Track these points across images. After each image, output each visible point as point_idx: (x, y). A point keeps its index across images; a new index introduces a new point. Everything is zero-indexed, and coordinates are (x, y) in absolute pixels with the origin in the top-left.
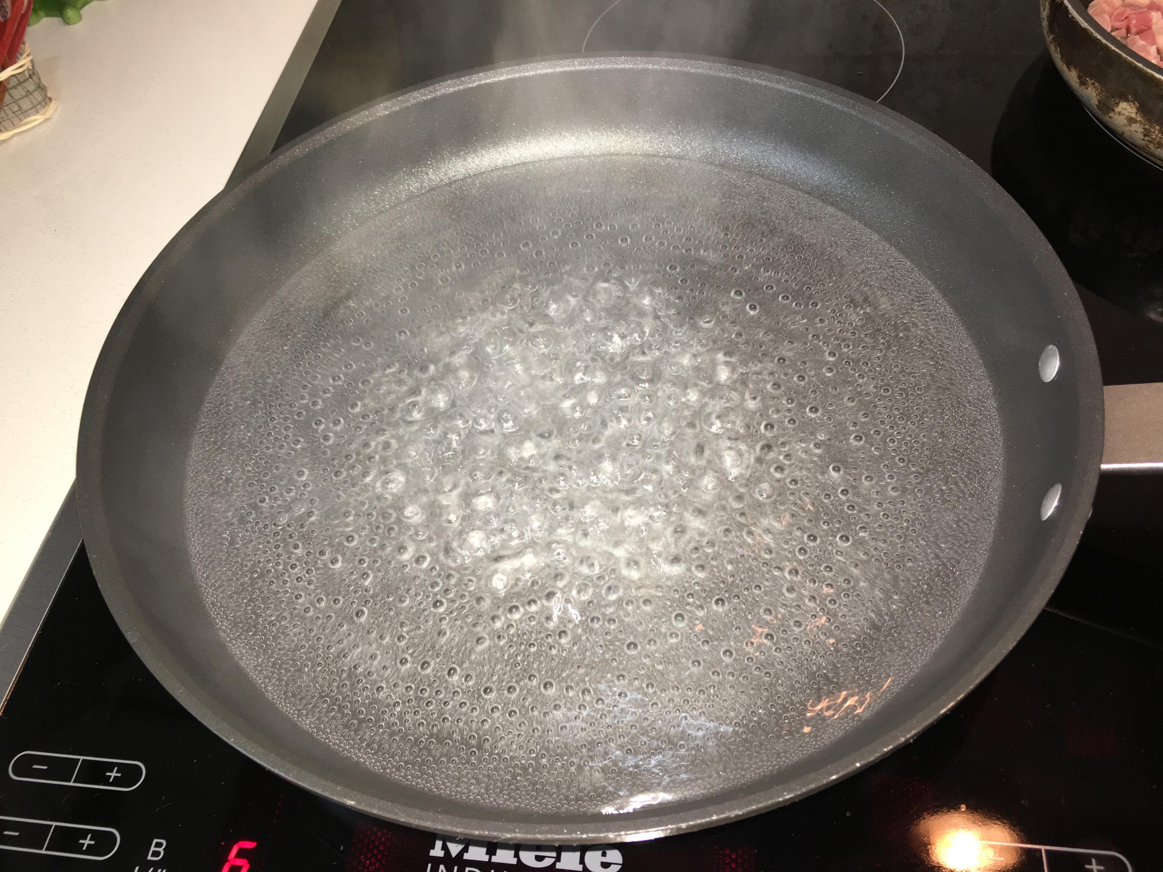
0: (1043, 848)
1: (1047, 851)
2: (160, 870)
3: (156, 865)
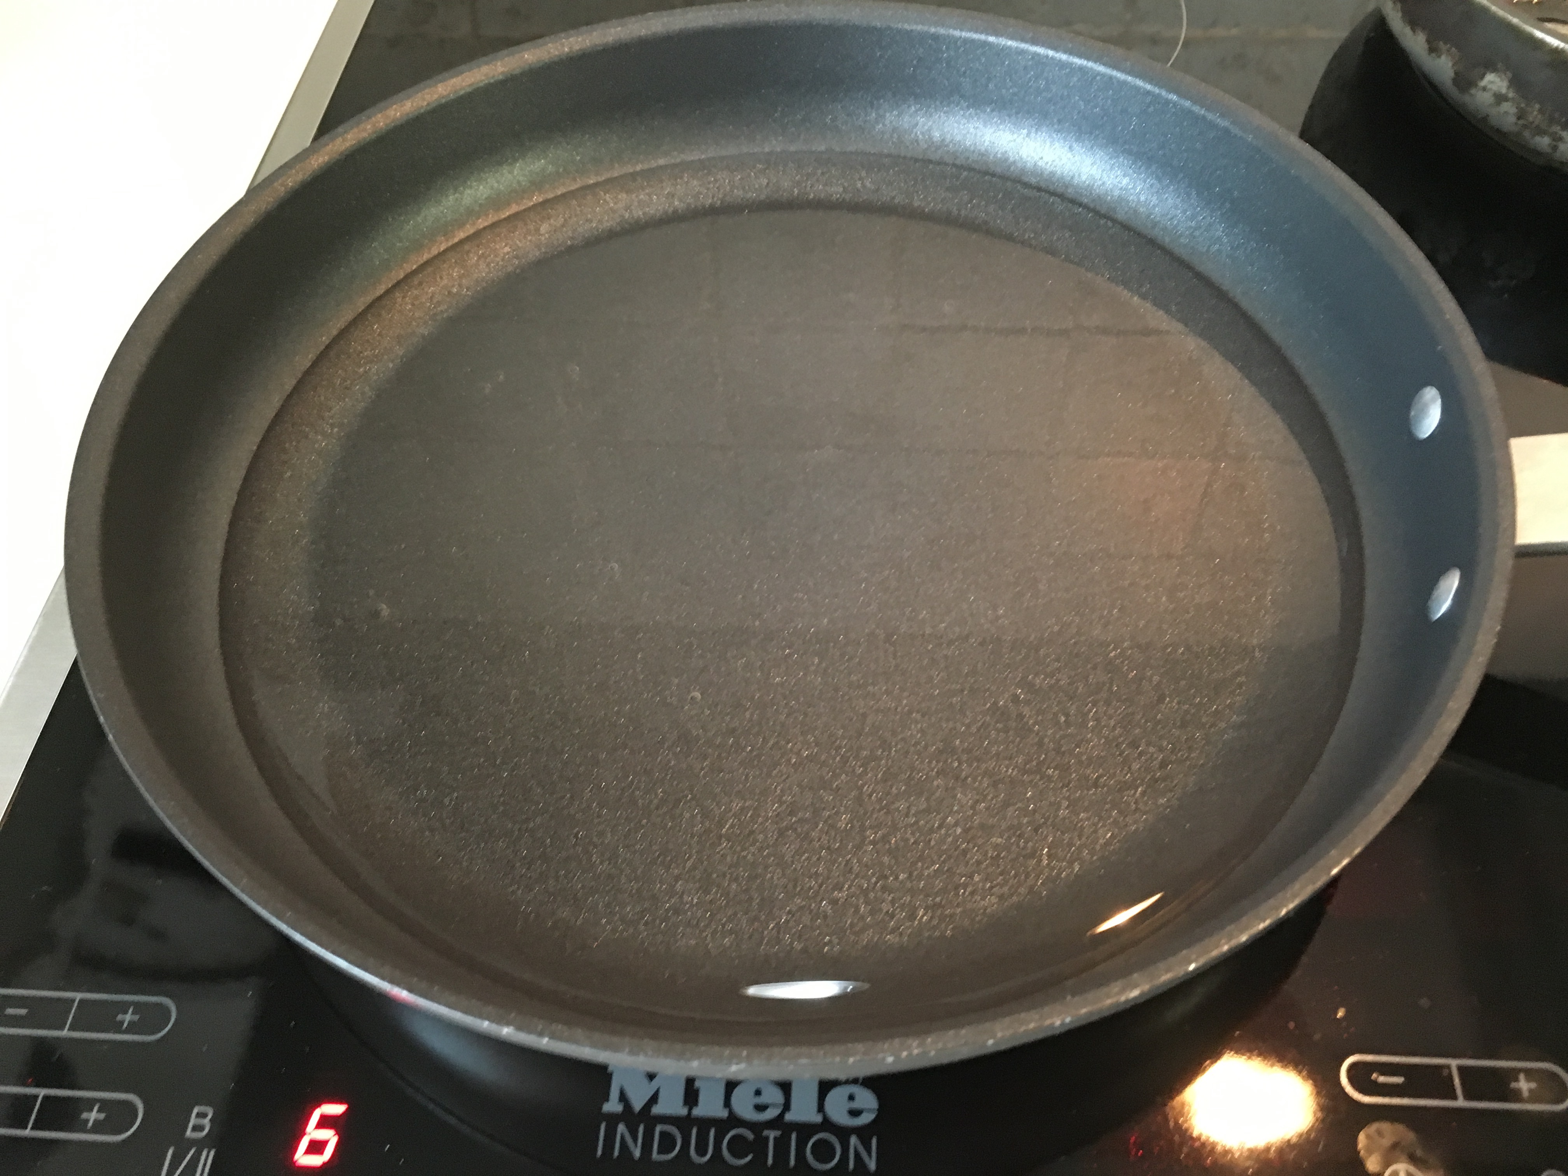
0: (1453, 1062)
1: (1457, 1065)
2: (204, 1153)
3: (200, 1144)
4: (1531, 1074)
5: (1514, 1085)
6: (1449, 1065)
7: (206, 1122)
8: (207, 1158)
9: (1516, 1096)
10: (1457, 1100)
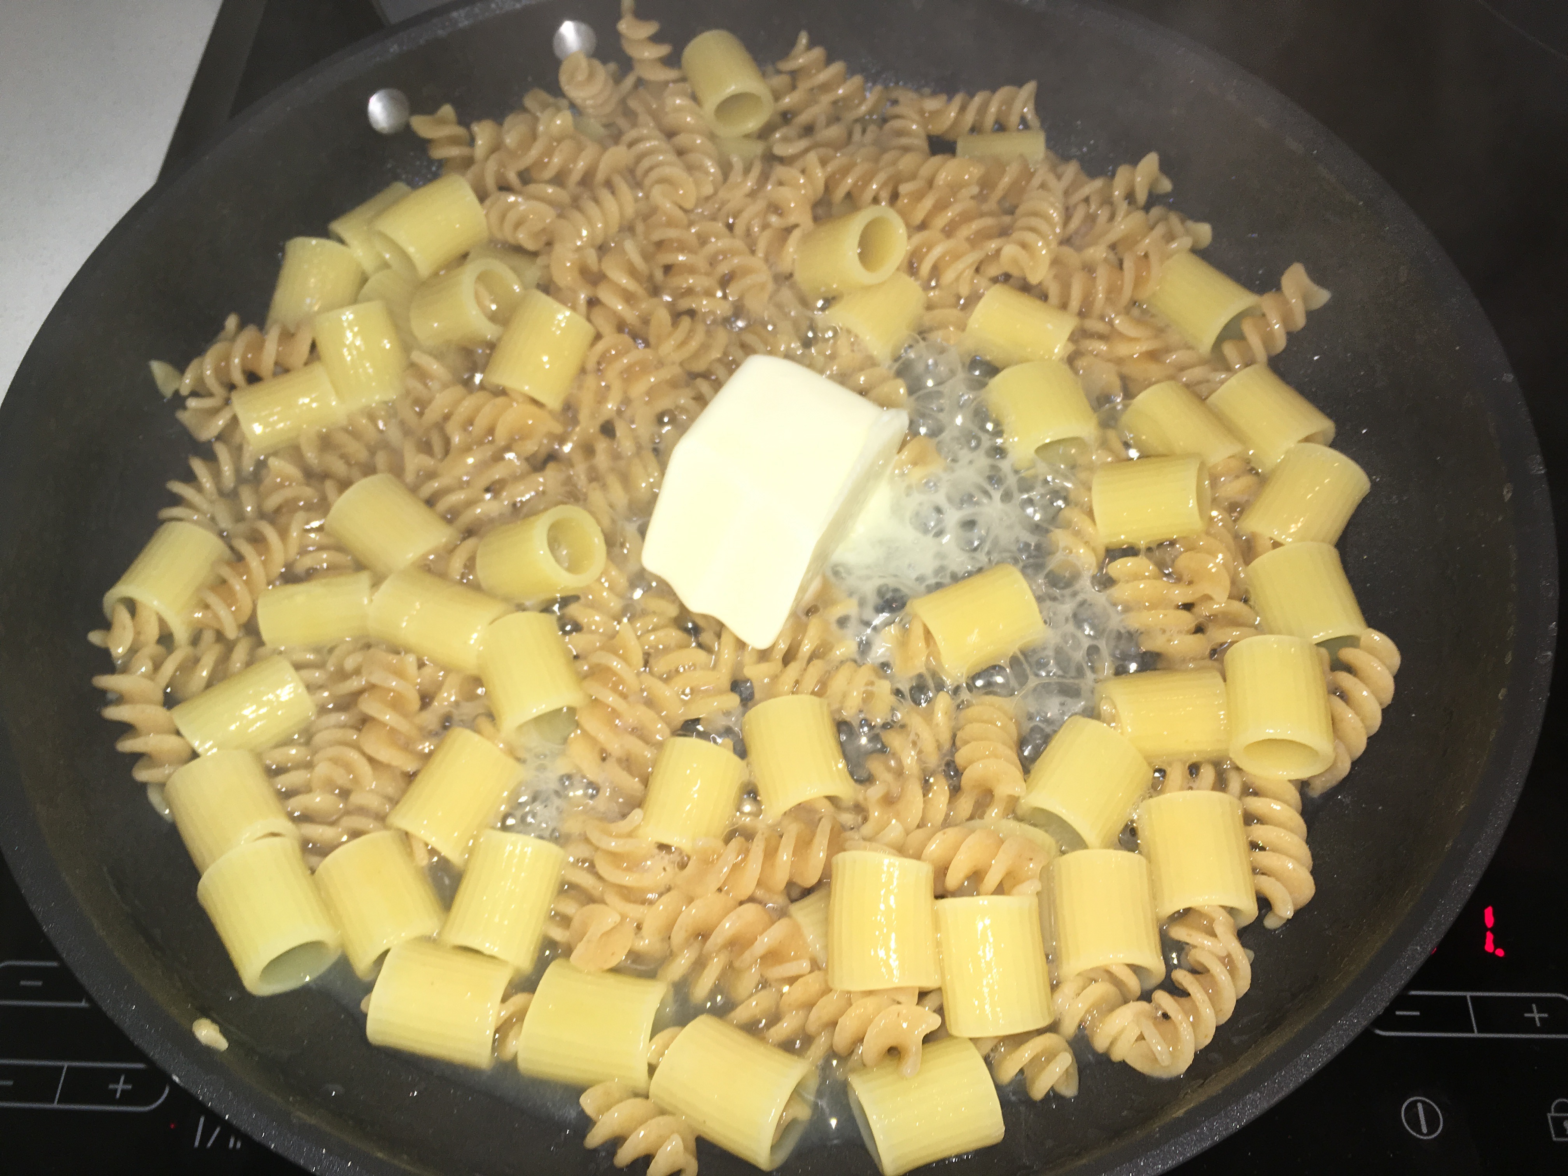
0: (1468, 994)
1: (1471, 997)
4: (1543, 1005)
5: (1526, 1015)
6: (1465, 997)
9: (1530, 1025)
10: (1473, 1032)
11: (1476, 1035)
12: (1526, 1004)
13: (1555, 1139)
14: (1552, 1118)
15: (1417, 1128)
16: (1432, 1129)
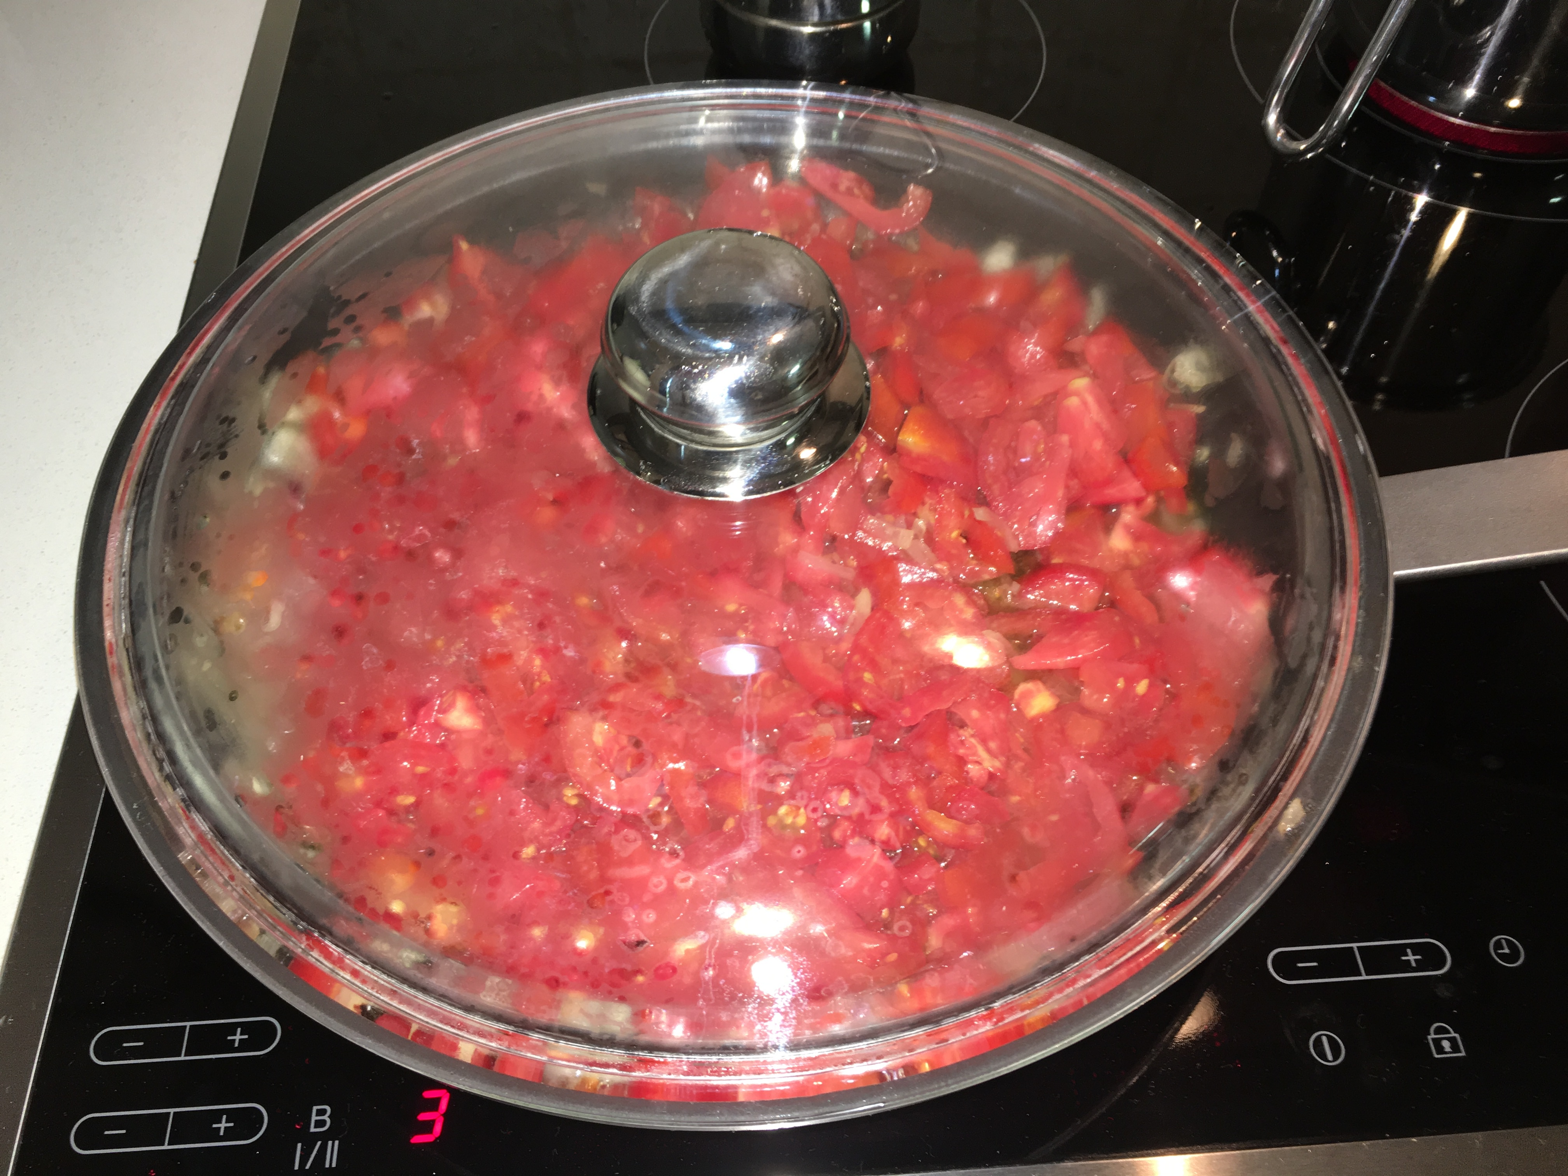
0: (1355, 945)
1: (1357, 947)
2: (330, 1143)
3: (325, 1137)
4: (1416, 948)
5: (1404, 958)
6: (1352, 948)
7: (326, 1117)
8: (333, 1148)
9: (1406, 967)
10: (1360, 975)
11: (1364, 977)
12: (1402, 949)
13: (1437, 1056)
14: (1433, 1039)
15: (1323, 1056)
16: (1336, 1056)
